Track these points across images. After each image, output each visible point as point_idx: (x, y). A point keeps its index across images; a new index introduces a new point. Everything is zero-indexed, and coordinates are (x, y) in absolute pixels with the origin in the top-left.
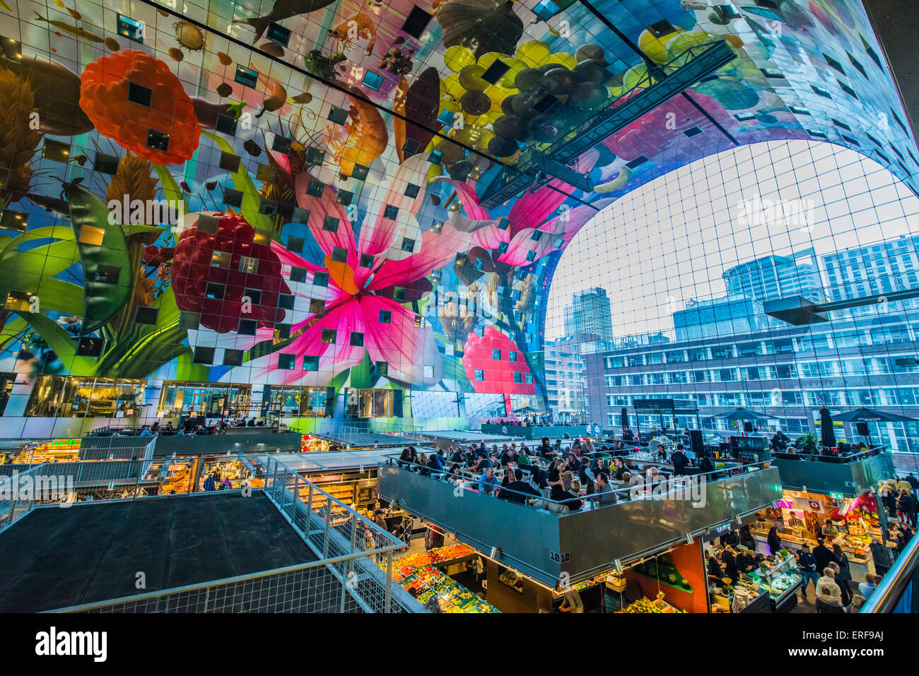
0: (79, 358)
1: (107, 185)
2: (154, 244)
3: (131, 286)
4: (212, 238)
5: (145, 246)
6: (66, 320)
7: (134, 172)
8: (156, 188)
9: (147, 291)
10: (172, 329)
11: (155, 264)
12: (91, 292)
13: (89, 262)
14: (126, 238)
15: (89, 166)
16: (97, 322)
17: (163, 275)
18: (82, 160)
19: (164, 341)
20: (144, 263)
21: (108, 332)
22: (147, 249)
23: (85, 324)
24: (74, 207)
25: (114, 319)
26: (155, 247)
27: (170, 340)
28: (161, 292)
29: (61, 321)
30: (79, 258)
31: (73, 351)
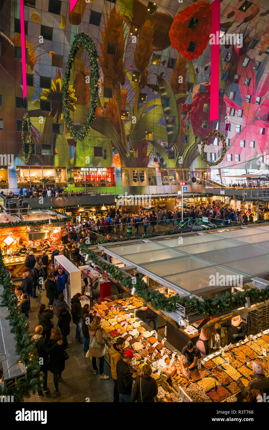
0: (169, 160)
1: (171, 74)
2: (185, 103)
3: (179, 126)
4: (204, 97)
5: (182, 105)
6: (163, 143)
7: (181, 65)
8: (187, 73)
9: (184, 127)
10: (193, 144)
11: (185, 113)
12: (169, 130)
13: (166, 115)
14: (176, 101)
15: (166, 65)
16: (172, 143)
17: (189, 118)
18: (164, 63)
19: (191, 151)
20: (182, 113)
21: (175, 147)
22: (183, 106)
23: (169, 145)
24: (161, 88)
25: (176, 141)
26: (185, 105)
27: (193, 150)
28: (188, 127)
29: (162, 144)
30: (163, 114)
31: (168, 157)
